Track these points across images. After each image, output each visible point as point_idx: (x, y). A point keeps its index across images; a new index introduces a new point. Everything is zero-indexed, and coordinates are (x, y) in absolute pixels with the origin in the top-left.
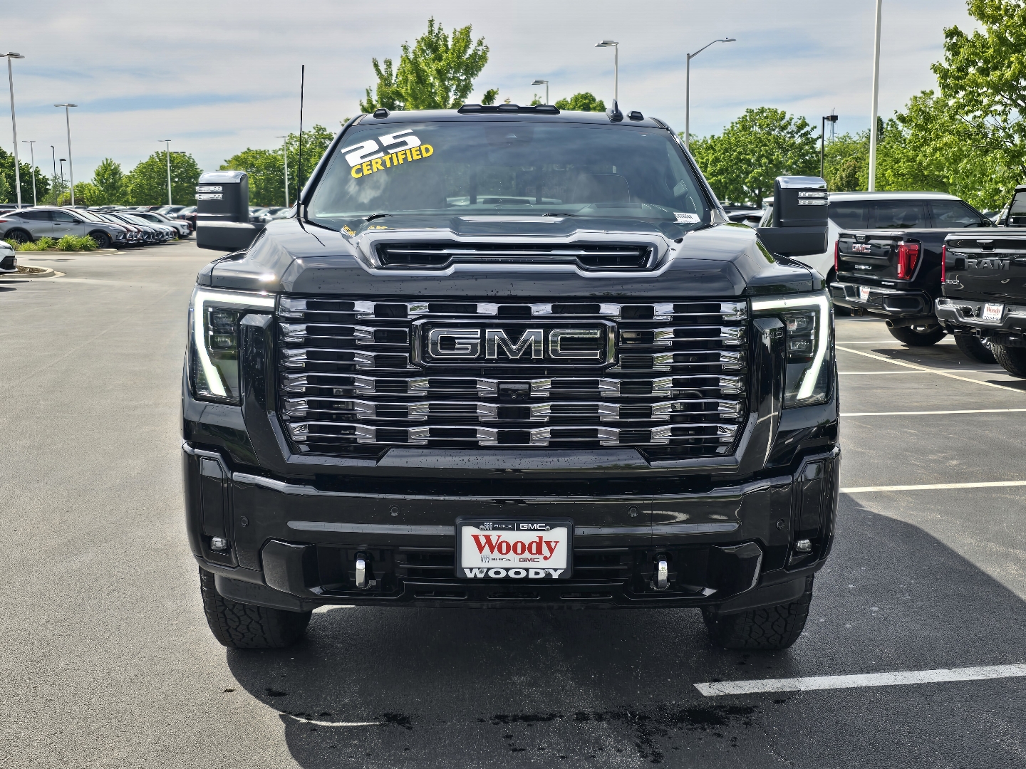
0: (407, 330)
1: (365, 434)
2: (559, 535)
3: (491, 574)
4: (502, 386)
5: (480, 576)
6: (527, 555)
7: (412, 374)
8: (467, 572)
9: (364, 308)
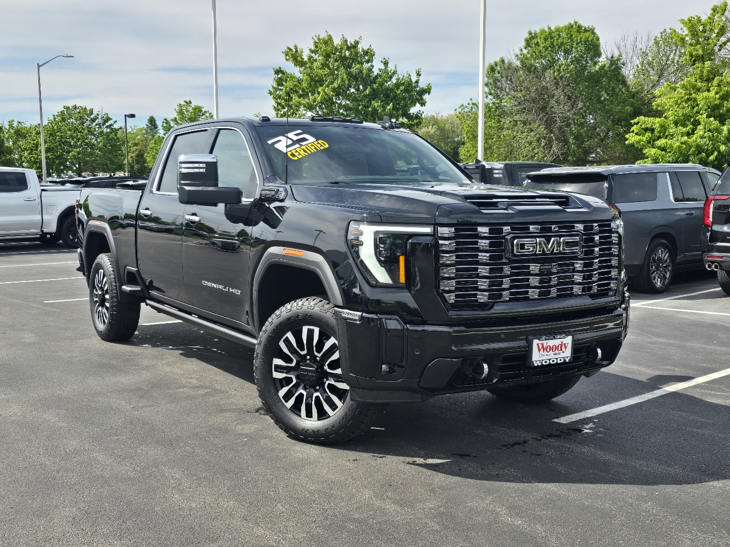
0: (504, 241)
1: (482, 298)
2: (568, 340)
3: (544, 363)
4: (541, 267)
5: (540, 364)
6: (557, 352)
7: (505, 264)
8: (535, 362)
9: (483, 230)
